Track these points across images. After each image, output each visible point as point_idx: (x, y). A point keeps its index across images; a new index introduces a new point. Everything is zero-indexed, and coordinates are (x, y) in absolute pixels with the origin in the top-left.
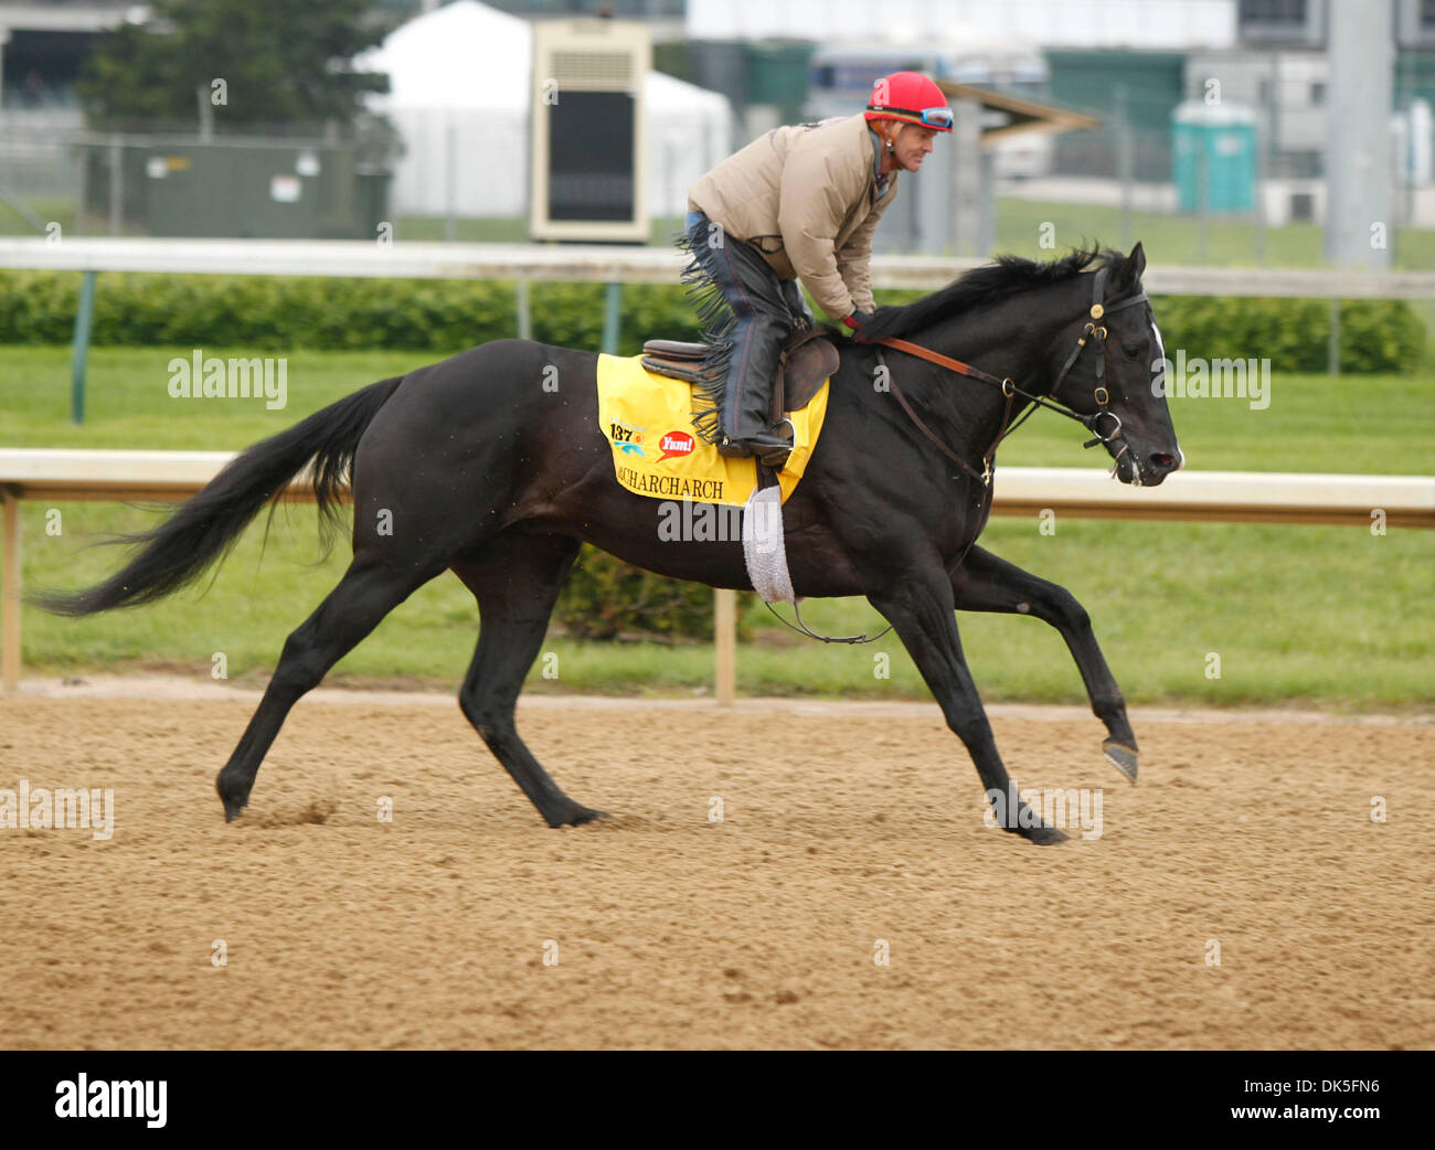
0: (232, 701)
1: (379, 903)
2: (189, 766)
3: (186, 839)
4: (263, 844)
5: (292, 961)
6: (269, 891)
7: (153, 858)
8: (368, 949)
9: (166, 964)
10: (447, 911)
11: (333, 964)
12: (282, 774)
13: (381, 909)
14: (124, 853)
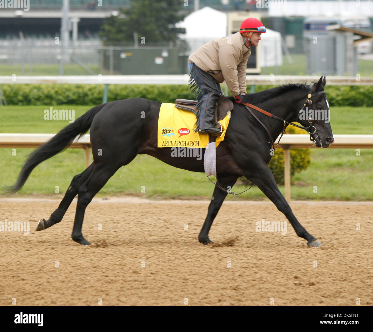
0: (150, 203)
1: (196, 259)
2: (140, 222)
3: (140, 242)
4: (162, 243)
5: (173, 275)
6: (165, 256)
7: (132, 247)
8: (194, 272)
9: (138, 276)
10: (215, 261)
11: (184, 276)
12: (166, 224)
13: (196, 261)
14: (124, 246)
